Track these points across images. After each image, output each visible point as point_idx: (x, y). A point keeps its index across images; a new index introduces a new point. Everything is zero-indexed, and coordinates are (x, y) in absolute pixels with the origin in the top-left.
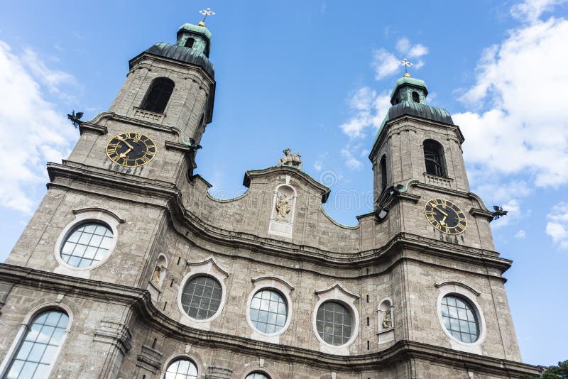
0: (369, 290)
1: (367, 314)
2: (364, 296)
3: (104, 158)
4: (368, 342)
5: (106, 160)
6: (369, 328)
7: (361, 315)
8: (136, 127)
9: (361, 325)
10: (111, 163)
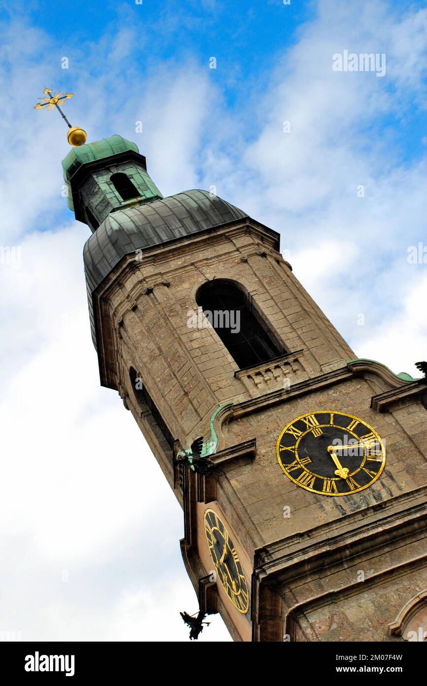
3: (310, 498)
5: (318, 501)
8: (286, 407)
10: (330, 500)
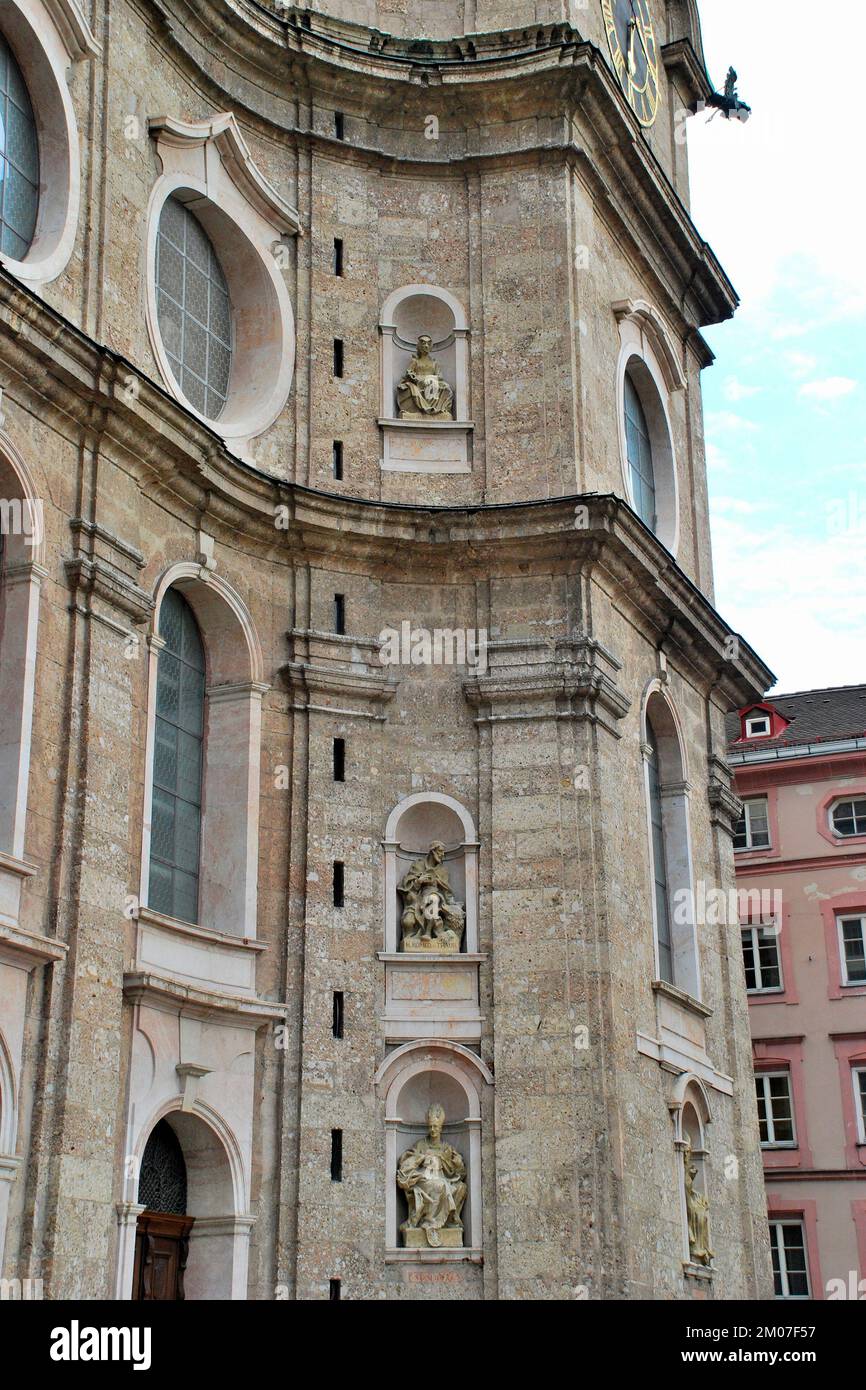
0: (345, 217)
1: (336, 324)
2: (323, 236)
4: (338, 447)
6: (342, 386)
7: (305, 318)
9: (304, 362)
